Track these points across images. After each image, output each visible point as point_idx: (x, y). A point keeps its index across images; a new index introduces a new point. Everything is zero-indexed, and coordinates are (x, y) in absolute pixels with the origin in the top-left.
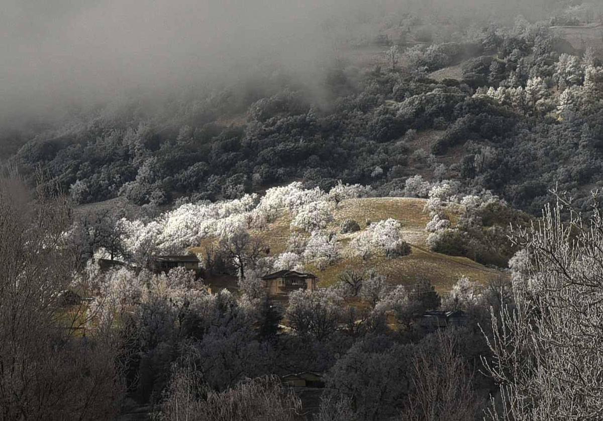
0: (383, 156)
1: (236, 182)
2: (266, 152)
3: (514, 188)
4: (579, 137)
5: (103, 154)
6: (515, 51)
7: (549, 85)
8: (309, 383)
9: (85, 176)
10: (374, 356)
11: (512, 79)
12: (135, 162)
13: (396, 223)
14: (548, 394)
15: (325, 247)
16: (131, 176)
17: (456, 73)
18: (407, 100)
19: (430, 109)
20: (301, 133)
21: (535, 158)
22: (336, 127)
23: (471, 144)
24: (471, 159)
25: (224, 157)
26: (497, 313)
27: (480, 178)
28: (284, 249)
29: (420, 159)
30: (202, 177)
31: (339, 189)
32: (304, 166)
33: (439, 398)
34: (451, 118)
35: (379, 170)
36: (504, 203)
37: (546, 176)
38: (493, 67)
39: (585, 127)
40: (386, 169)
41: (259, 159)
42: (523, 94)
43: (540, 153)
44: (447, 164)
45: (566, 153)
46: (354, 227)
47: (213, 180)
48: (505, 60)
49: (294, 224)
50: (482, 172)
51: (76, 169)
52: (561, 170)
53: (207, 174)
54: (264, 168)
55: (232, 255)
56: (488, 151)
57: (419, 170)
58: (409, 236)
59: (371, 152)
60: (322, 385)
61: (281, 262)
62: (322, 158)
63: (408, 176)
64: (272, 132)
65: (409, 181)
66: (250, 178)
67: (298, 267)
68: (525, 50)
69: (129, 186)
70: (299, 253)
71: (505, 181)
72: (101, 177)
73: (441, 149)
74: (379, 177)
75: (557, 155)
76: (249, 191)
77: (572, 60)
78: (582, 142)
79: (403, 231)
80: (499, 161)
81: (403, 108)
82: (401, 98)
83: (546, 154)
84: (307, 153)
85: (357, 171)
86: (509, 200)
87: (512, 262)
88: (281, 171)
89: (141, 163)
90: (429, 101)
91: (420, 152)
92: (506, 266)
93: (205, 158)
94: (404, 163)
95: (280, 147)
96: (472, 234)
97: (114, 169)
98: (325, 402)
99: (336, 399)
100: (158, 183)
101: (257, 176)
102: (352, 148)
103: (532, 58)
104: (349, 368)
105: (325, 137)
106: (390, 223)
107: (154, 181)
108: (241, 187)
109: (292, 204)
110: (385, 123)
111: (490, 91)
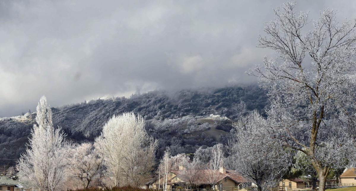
0: (206, 110)
1: (177, 116)
2: (183, 110)
3: (231, 116)
4: (244, 106)
5: (151, 110)
6: (231, 89)
7: (238, 96)
8: (191, 155)
9: (147, 114)
10: (204, 149)
11: (230, 95)
12: (157, 112)
13: (208, 123)
14: (239, 157)
15: (194, 128)
16: (156, 114)
17: (220, 94)
18: (210, 99)
19: (214, 101)
20: (189, 106)
21: (235, 110)
22: (196, 105)
23: (223, 108)
24: (223, 111)
25: (174, 111)
26: (229, 141)
27: (224, 114)
28: (186, 129)
29: (212, 111)
30: (170, 115)
31: (197, 117)
32: (190, 112)
33: (217, 158)
34: (219, 103)
35: (204, 113)
36: (229, 119)
37: (237, 114)
38: (227, 92)
39: (245, 104)
40: (206, 113)
41: (181, 111)
42: (233, 98)
43: (236, 109)
44: (218, 112)
45: (241, 109)
46: (199, 124)
47: (172, 115)
48: (229, 91)
49: (188, 124)
50: (225, 113)
51: (145, 113)
52: (240, 113)
53: (171, 114)
54: (182, 113)
55: (176, 130)
56: (226, 109)
57: (212, 113)
58: (210, 126)
59: (203, 109)
60: (194, 155)
61: (186, 131)
62: (193, 111)
63: (210, 114)
64: (184, 106)
65: (211, 115)
66: (179, 115)
67: (189, 132)
68: (233, 89)
69: (156, 116)
70: (189, 129)
71: (229, 115)
72: (150, 115)
73: (217, 109)
74: (204, 114)
75: (239, 110)
76: (179, 117)
77: (242, 91)
78: (244, 107)
79: (209, 125)
80: (228, 111)
81: (209, 101)
82: (209, 99)
83: (237, 110)
84: (190, 110)
85: (200, 113)
86: (230, 119)
87: (231, 131)
88: (185, 113)
89: (158, 112)
90: (214, 99)
91: (212, 109)
92: (230, 132)
93: (171, 111)
94: (209, 112)
95: (185, 109)
96: (223, 126)
97: (152, 113)
98: (194, 159)
99: (196, 158)
100: (161, 116)
101: (181, 114)
102: (199, 109)
103: (234, 91)
104: (199, 152)
105: (194, 107)
106: (207, 123)
107: (160, 115)
108: (178, 116)
109: (187, 120)
110: (206, 104)
111: (226, 97)
